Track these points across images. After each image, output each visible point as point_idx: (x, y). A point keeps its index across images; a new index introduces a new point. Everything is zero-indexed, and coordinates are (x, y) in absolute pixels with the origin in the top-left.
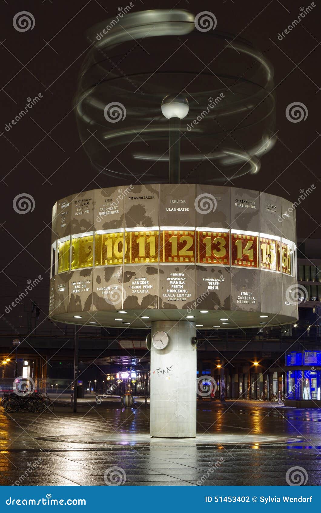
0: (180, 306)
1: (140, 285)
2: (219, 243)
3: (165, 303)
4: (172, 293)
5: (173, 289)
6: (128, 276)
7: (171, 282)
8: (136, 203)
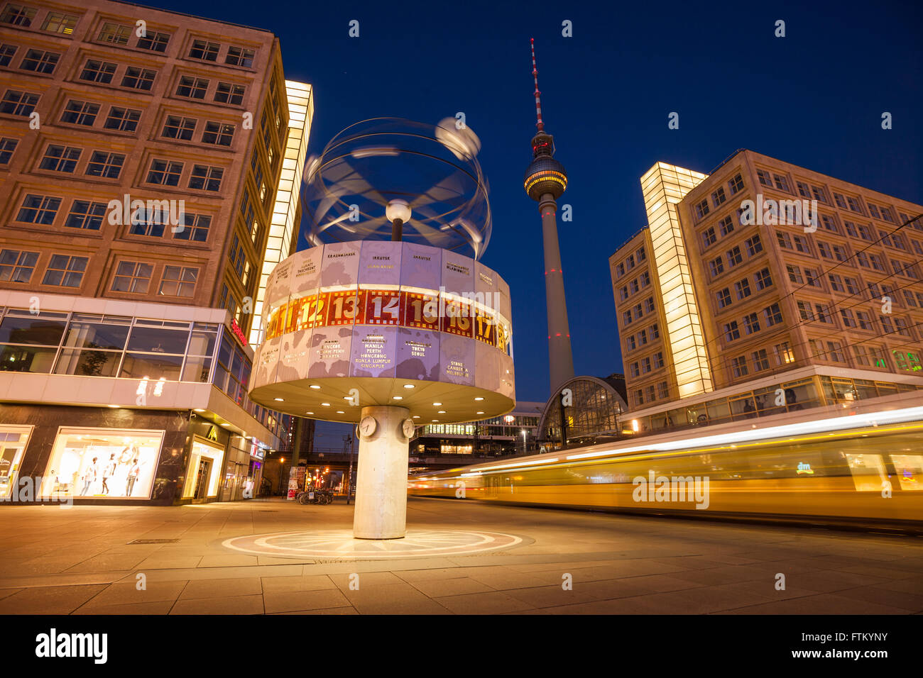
0: (375, 374)
1: (330, 349)
2: (351, 303)
3: (358, 370)
4: (367, 359)
5: (369, 353)
6: (316, 340)
7: (367, 346)
8: (334, 260)
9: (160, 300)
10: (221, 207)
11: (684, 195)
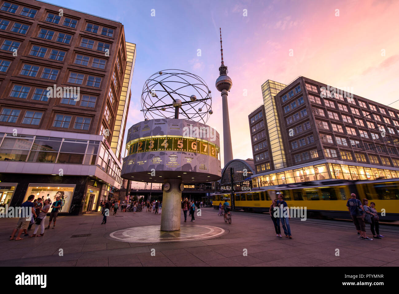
1: (156, 160)
5: (171, 162)
6: (151, 156)
7: (170, 159)
8: (157, 126)
9: (74, 131)
10: (100, 94)
11: (278, 93)
